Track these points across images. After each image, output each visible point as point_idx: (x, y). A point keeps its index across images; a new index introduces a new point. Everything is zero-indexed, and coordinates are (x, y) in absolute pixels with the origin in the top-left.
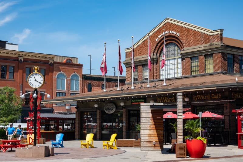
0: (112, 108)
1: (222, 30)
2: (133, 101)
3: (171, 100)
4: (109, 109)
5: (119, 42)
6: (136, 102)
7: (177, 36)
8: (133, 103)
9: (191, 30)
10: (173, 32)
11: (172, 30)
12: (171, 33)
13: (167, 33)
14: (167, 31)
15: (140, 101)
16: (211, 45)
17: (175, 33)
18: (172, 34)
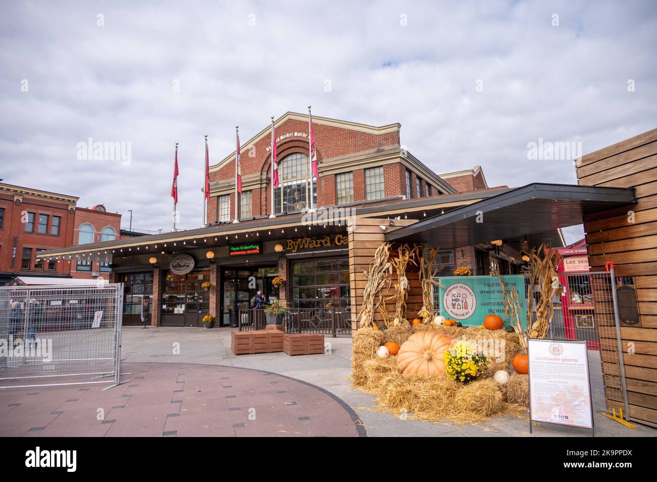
0: (186, 265)
1: (399, 125)
2: (234, 249)
3: (321, 243)
4: (180, 266)
5: (206, 140)
6: (240, 250)
7: (307, 141)
8: (234, 253)
10: (299, 134)
11: (299, 131)
12: (296, 137)
13: (288, 136)
14: (289, 133)
15: (249, 247)
17: (304, 135)
18: (298, 139)
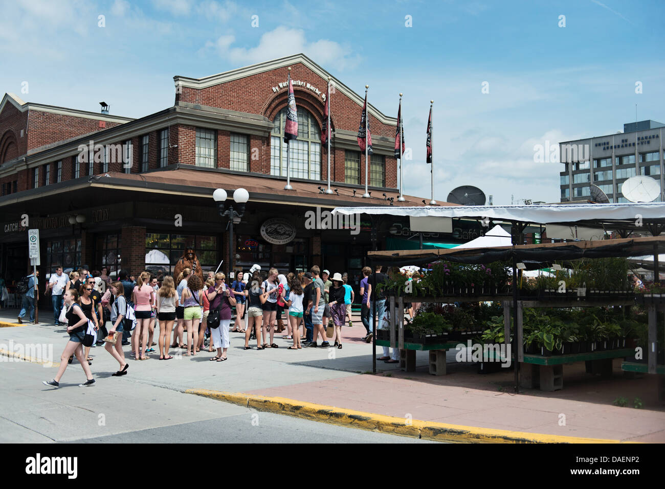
0: (287, 233)
7: (320, 99)
9: (349, 99)
10: (313, 88)
12: (308, 89)
13: (299, 84)
14: (301, 82)
16: (382, 139)
17: (317, 91)
